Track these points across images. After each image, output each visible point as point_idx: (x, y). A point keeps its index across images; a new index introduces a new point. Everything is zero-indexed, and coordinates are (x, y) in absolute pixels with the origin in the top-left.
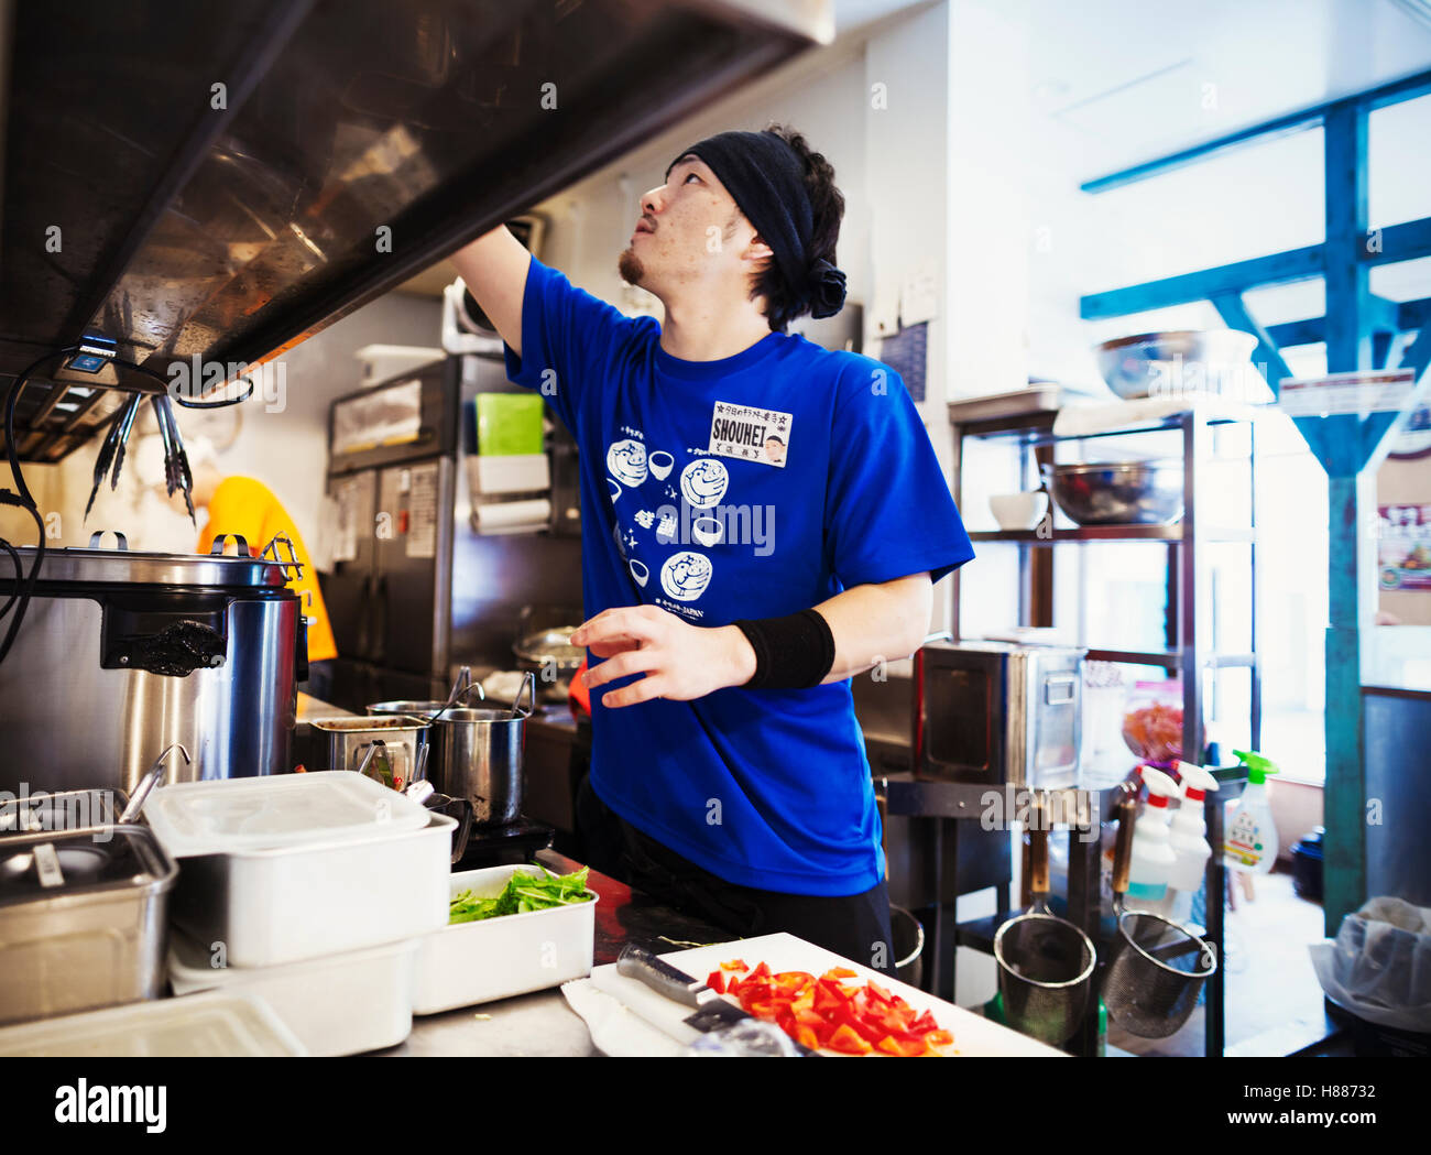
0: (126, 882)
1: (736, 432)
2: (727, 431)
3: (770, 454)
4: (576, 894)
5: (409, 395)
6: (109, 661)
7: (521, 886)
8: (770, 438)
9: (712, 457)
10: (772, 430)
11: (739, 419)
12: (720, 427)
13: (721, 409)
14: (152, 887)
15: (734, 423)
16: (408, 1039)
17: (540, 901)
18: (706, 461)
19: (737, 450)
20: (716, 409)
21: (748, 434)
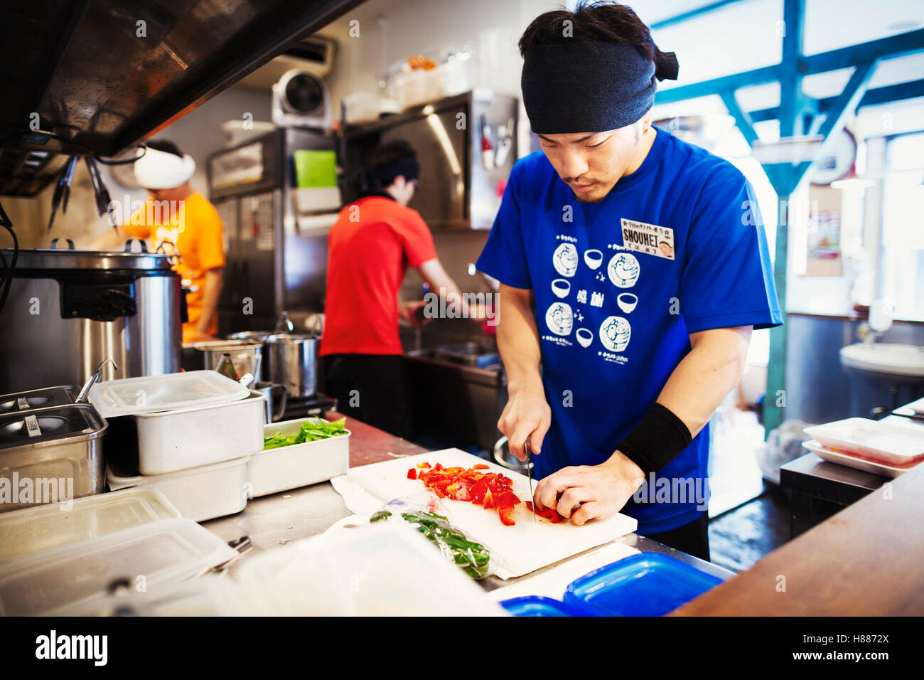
0: (78, 432)
1: (638, 237)
2: (632, 236)
3: (664, 252)
4: (339, 432)
5: (254, 152)
6: (66, 313)
7: (307, 429)
8: (662, 242)
9: (625, 251)
10: (661, 238)
11: (639, 230)
12: (628, 234)
13: (625, 223)
14: (93, 434)
15: (635, 232)
16: (245, 509)
17: (318, 436)
18: (624, 255)
19: (642, 248)
20: (622, 224)
21: (646, 239)
